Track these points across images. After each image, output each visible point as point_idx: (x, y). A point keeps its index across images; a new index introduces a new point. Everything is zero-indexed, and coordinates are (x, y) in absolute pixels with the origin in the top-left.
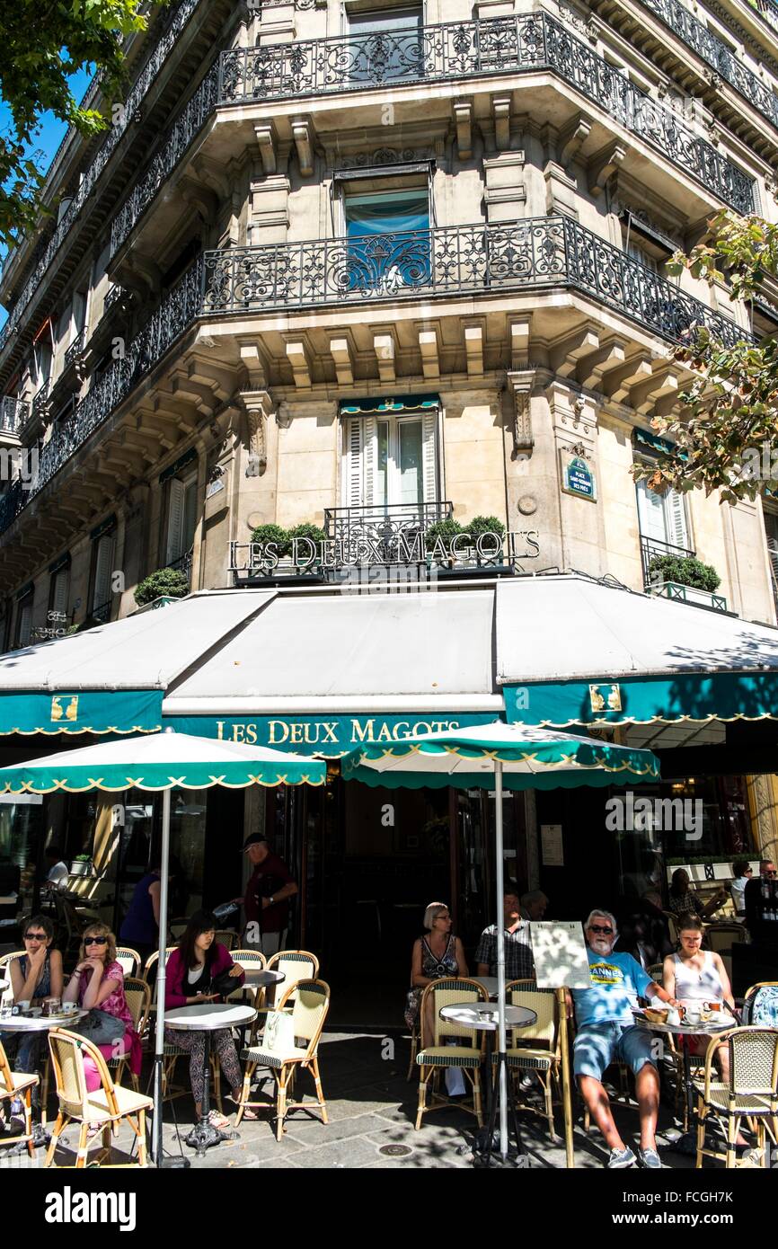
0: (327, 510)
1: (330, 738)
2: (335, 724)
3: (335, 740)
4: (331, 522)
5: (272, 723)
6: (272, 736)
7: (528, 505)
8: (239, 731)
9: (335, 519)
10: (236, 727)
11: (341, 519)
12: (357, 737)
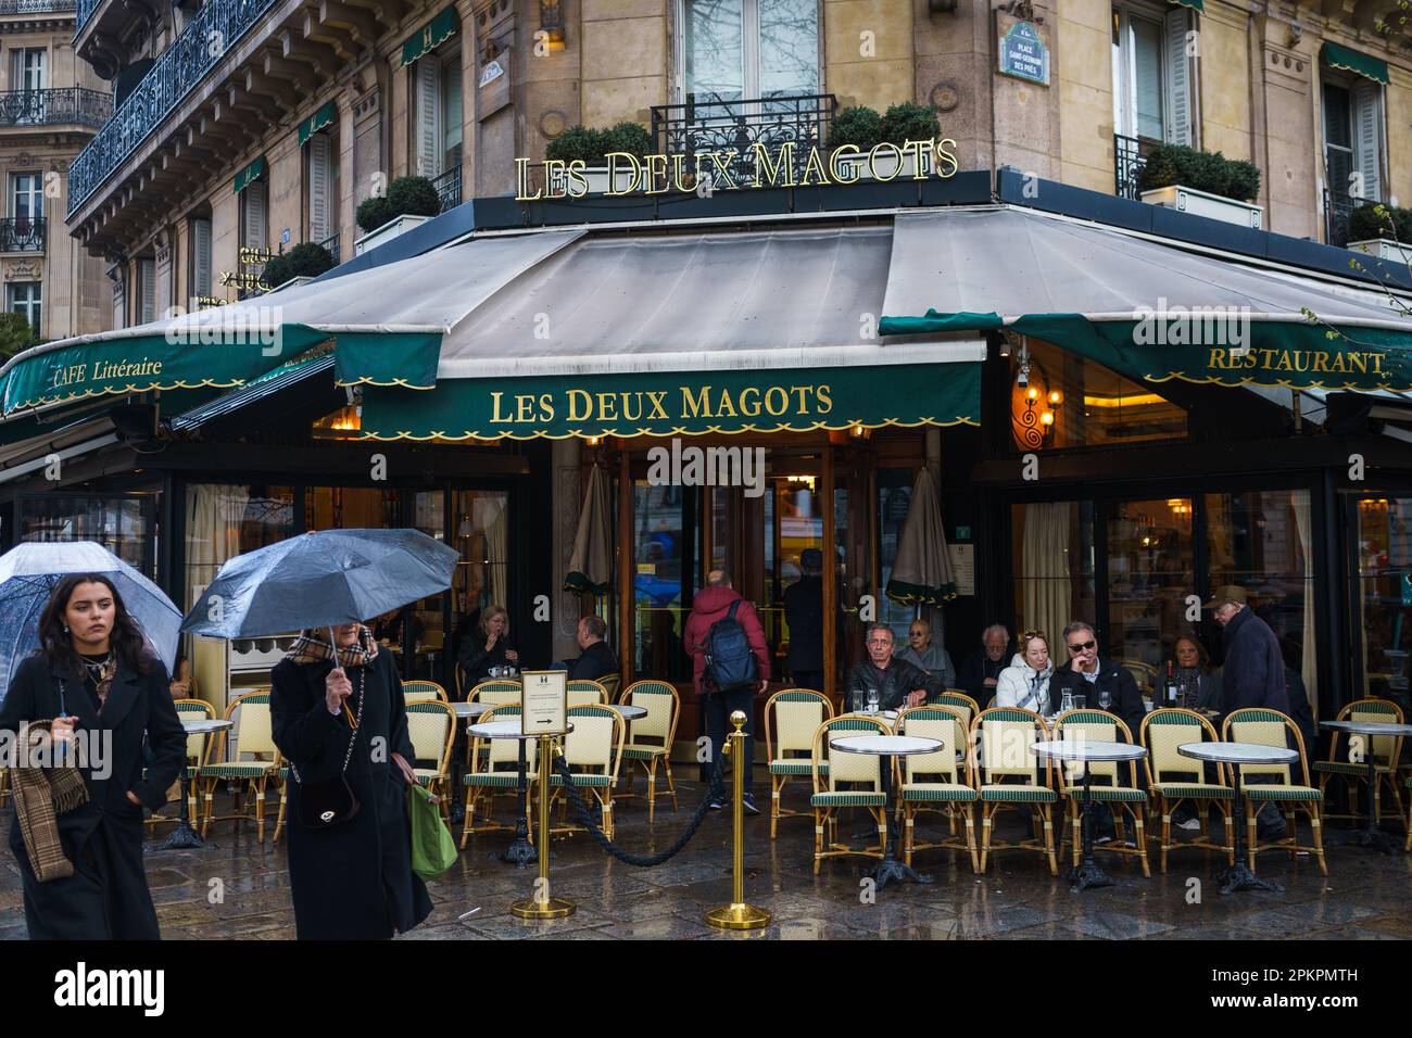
0: (654, 109)
1: (657, 414)
2: (663, 394)
3: (663, 415)
4: (661, 127)
5: (572, 394)
6: (573, 411)
7: (946, 98)
8: (526, 404)
9: (667, 122)
10: (520, 399)
11: (676, 122)
12: (689, 411)
